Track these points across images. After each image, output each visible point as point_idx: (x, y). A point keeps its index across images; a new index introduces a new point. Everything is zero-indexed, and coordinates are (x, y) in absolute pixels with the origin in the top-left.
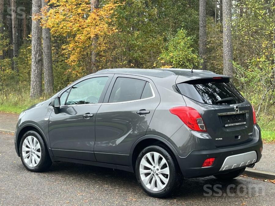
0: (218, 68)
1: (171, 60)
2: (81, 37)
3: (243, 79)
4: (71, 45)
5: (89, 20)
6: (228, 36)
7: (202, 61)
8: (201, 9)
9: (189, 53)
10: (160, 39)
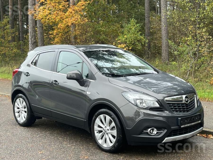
0: (158, 46)
1: (126, 41)
2: (61, 25)
3: (176, 53)
4: (55, 31)
5: (67, 13)
6: (165, 23)
7: (147, 41)
8: (147, 5)
9: (138, 36)
10: (118, 26)
